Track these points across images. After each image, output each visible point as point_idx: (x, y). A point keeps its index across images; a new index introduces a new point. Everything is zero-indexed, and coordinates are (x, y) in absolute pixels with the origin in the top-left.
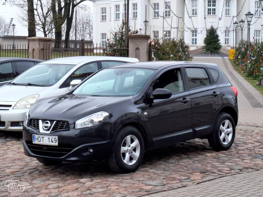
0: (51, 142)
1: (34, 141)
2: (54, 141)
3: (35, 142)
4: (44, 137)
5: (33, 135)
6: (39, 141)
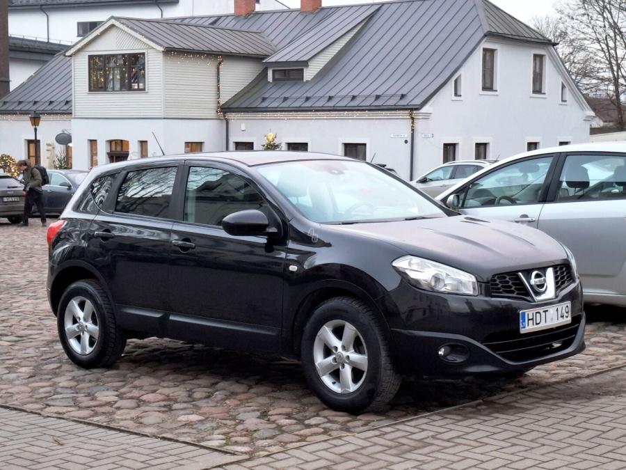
0: (561, 317)
1: (524, 327)
2: (565, 314)
3: (527, 328)
4: (547, 311)
5: (521, 312)
6: (537, 324)
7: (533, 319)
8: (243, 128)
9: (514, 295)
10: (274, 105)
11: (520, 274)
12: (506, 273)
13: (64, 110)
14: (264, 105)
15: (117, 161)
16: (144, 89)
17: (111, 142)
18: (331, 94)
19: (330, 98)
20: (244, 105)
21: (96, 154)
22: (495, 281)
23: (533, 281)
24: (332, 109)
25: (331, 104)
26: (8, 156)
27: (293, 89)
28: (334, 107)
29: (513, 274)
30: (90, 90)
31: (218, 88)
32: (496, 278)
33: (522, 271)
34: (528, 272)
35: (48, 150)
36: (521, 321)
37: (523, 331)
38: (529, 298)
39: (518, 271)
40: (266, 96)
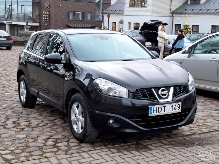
0: (175, 109)
1: (151, 113)
2: (177, 108)
3: (153, 114)
4: (166, 106)
5: (149, 107)
6: (159, 112)
7: (157, 110)
8: (178, 19)
9: (148, 99)
10: (189, 12)
11: (153, 89)
12: (145, 89)
13: (121, 13)
14: (186, 12)
15: (136, 30)
16: (146, 6)
17: (135, 23)
18: (208, 8)
19: (208, 10)
20: (179, 12)
21: (130, 27)
22: (139, 92)
23: (160, 93)
24: (208, 13)
25: (208, 12)
26: (106, 27)
27: (196, 6)
28: (209, 13)
29: (149, 89)
30: (130, 6)
31: (171, 6)
32: (139, 91)
33: (154, 88)
34: (157, 89)
35: (118, 26)
36: (149, 110)
37: (150, 115)
38: (156, 101)
39: (152, 88)
40: (186, 9)
